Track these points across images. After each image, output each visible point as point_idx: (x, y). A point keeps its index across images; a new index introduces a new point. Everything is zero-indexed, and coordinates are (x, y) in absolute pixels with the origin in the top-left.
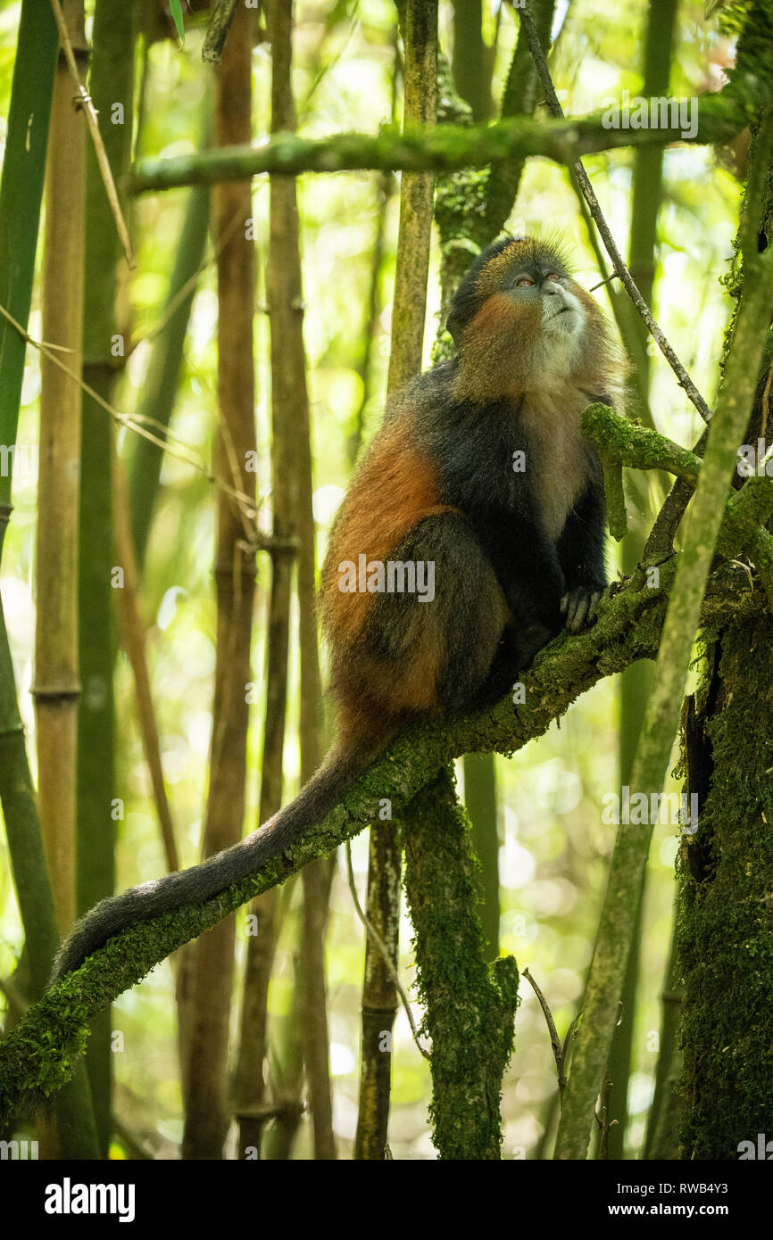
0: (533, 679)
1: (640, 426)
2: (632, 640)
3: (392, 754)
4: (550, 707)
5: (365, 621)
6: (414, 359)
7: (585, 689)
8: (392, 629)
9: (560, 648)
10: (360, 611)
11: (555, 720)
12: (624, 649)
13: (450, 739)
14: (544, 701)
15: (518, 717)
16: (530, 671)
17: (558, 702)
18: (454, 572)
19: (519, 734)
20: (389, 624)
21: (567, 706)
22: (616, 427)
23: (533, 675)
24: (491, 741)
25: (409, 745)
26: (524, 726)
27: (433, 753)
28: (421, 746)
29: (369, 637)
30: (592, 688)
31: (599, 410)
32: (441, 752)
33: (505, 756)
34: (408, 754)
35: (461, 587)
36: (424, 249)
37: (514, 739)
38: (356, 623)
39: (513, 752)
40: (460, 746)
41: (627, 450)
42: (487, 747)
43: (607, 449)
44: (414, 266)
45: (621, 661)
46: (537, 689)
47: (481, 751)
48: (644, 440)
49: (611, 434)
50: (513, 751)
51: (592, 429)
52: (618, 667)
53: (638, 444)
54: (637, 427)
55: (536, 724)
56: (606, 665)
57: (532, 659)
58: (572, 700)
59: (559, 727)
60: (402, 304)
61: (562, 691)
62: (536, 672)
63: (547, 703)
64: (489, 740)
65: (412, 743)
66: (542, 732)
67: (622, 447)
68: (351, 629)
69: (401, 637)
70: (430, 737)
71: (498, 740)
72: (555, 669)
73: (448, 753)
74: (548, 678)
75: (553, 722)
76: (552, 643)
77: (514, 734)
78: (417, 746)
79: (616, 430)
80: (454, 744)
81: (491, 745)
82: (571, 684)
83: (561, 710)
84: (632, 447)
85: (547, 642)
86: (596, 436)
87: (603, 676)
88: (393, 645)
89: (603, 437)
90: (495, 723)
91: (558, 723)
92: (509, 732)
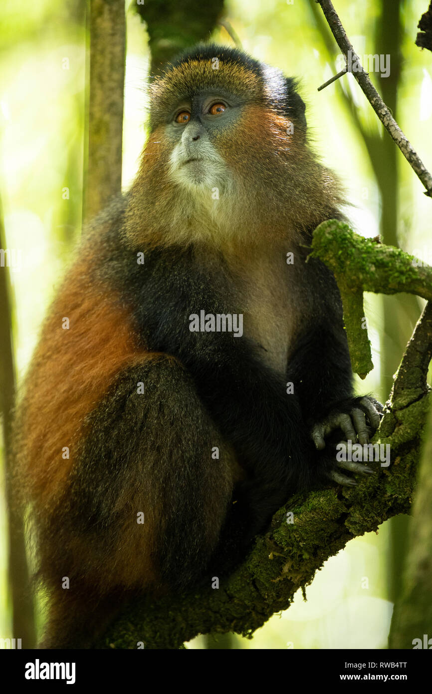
0: (272, 542)
1: (382, 245)
2: (385, 493)
3: (112, 641)
4: (293, 575)
5: (68, 489)
6: (114, 177)
7: (334, 552)
8: (104, 494)
9: (301, 505)
10: (61, 475)
11: (300, 591)
12: (376, 503)
13: (180, 619)
14: (286, 569)
15: (257, 590)
16: (268, 534)
17: (303, 569)
18: (172, 424)
19: (259, 608)
20: (100, 489)
21: (313, 574)
22: (354, 246)
23: (271, 538)
24: (227, 620)
25: (132, 628)
26: (265, 599)
27: (160, 637)
28: (146, 628)
29: (73, 505)
30: (341, 551)
31: (333, 228)
32: (170, 635)
33: (244, 636)
34: (131, 638)
35: (180, 441)
36: (118, 49)
37: (254, 614)
38: (56, 489)
39: (253, 631)
40: (192, 626)
41: (367, 273)
42: (223, 627)
43: (345, 272)
44: (108, 70)
45: (373, 517)
46: (277, 554)
47: (216, 631)
48: (387, 260)
49: (348, 256)
50: (254, 629)
51: (326, 251)
52: (369, 525)
53: (380, 265)
54: (379, 245)
55: (278, 597)
56: (355, 523)
57: (269, 520)
58: (319, 565)
59: (305, 599)
60: (98, 115)
61: (306, 556)
62: (276, 535)
63: (290, 571)
64: (224, 619)
65: (136, 626)
66: (286, 605)
67: (362, 269)
68: (50, 496)
69: (113, 502)
70: (156, 618)
71: (235, 618)
72: (296, 530)
73: (177, 635)
74: (289, 540)
75: (298, 594)
76: (292, 500)
77: (253, 609)
78: (142, 629)
79: (353, 250)
80: (183, 625)
81: (227, 623)
82: (316, 548)
83: (307, 578)
84: (373, 269)
85: (286, 500)
86: (331, 258)
87: (352, 536)
88: (104, 512)
89: (339, 258)
90: (231, 598)
91: (304, 595)
92: (248, 607)
